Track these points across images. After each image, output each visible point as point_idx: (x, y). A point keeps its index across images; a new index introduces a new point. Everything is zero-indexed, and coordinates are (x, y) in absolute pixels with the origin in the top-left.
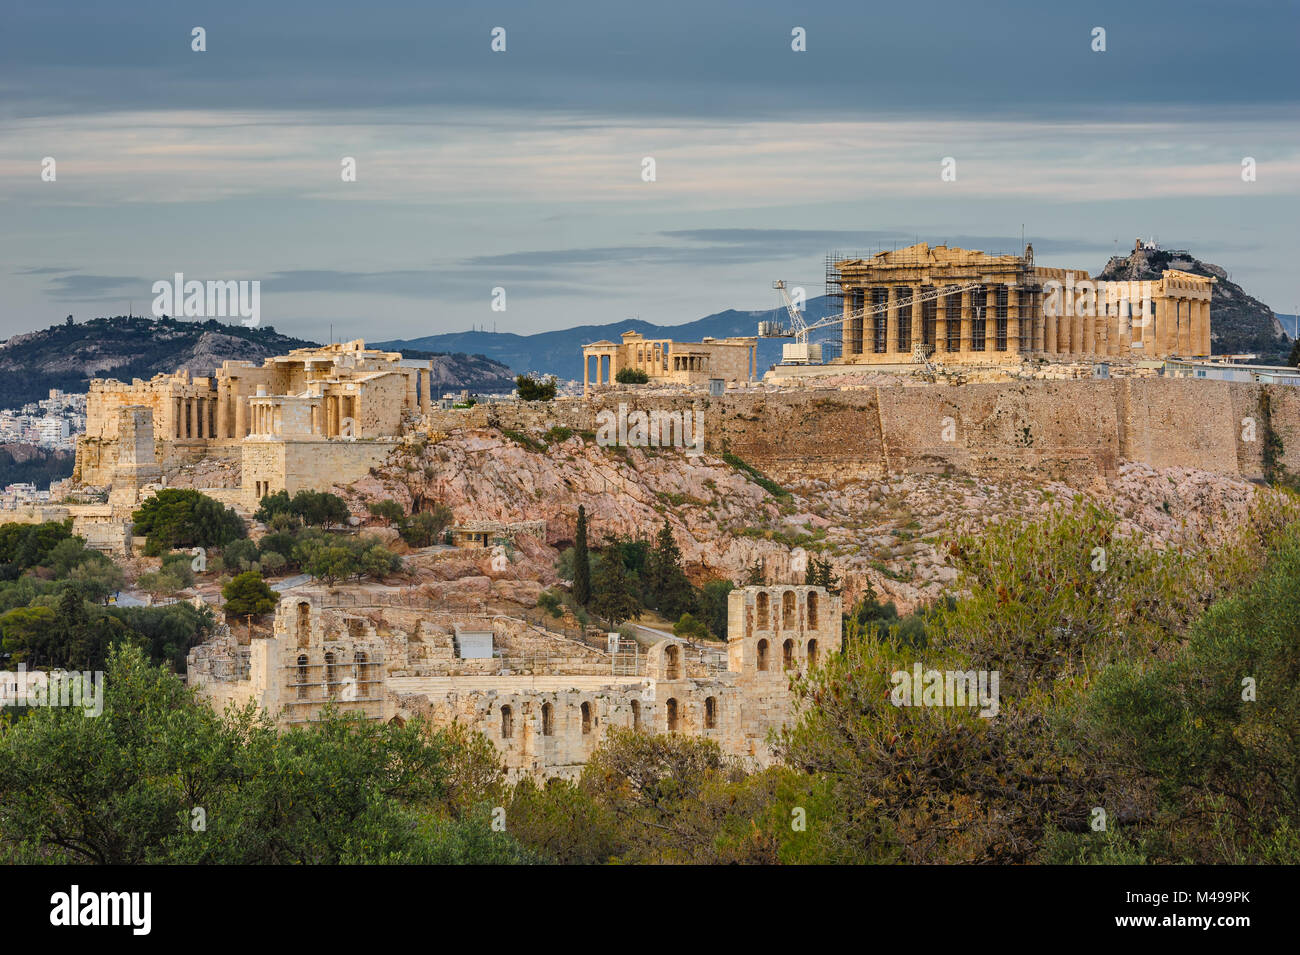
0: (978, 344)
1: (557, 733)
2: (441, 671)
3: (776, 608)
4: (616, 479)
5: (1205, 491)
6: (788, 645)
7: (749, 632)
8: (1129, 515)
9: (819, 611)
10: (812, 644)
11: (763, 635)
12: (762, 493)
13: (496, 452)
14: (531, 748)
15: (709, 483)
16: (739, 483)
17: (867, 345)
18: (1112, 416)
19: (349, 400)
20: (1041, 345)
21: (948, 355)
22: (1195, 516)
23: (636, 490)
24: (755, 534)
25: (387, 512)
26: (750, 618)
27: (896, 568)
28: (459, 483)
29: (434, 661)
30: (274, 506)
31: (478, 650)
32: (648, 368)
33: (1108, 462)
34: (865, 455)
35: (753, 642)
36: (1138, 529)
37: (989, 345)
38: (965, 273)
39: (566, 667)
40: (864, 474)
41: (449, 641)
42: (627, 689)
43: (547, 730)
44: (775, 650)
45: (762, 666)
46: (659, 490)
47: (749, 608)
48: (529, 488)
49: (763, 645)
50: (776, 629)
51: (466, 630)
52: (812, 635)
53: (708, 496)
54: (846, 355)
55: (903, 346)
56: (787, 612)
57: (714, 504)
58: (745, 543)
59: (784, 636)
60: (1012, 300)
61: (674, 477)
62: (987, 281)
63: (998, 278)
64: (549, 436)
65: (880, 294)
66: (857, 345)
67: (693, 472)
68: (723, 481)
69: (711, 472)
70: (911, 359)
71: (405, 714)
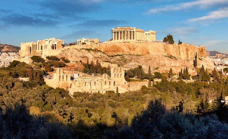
4: (90, 55)
5: (160, 57)
6: (118, 74)
7: (113, 73)
8: (151, 59)
9: (122, 70)
10: (121, 74)
12: (107, 56)
13: (74, 51)
16: (104, 55)
17: (116, 39)
18: (148, 47)
19: (55, 45)
22: (159, 60)
24: (107, 62)
25: (62, 59)
26: (113, 71)
28: (70, 55)
30: (48, 58)
32: (86, 42)
37: (132, 38)
38: (129, 29)
39: (88, 78)
44: (116, 75)
48: (78, 56)
50: (117, 72)
51: (75, 73)
53: (101, 57)
54: (113, 40)
55: (121, 39)
56: (118, 70)
60: (135, 33)
61: (96, 55)
62: (132, 30)
63: (133, 30)
64: (81, 49)
65: (118, 32)
66: (115, 39)
67: (99, 54)
68: (102, 55)
69: (101, 54)
70: (122, 41)
71: (73, 83)
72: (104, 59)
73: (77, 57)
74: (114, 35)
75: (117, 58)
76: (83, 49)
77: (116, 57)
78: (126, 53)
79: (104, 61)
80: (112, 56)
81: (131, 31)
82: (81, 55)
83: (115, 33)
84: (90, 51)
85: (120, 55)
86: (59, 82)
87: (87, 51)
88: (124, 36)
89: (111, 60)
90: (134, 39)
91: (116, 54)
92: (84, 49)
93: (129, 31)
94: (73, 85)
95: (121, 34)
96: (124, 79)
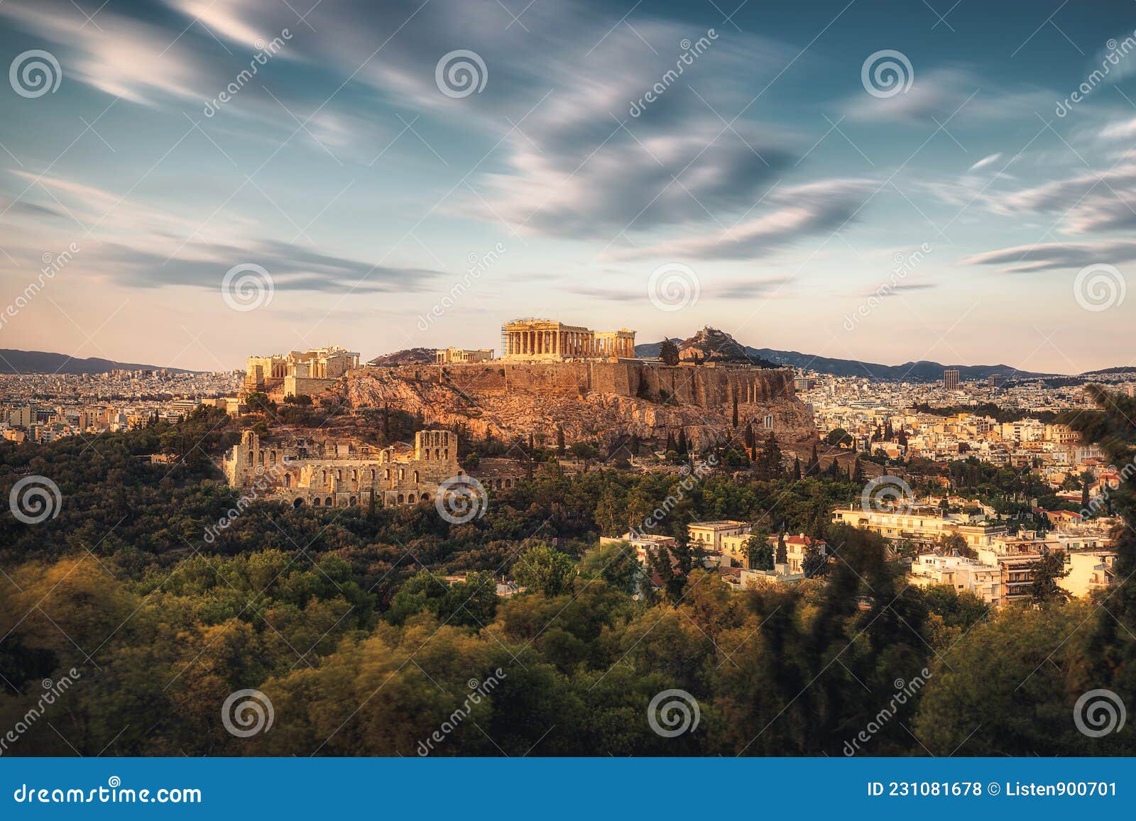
0: (547, 351)
1: (343, 480)
2: (330, 458)
3: (433, 438)
4: (411, 394)
6: (437, 451)
7: (422, 446)
9: (449, 439)
10: (446, 450)
11: (427, 447)
13: (370, 384)
14: (332, 486)
15: (444, 396)
16: (454, 395)
17: (514, 351)
18: (586, 375)
20: (568, 352)
21: (538, 354)
22: (612, 408)
23: (417, 398)
24: (458, 413)
25: (325, 403)
26: (422, 442)
27: (504, 425)
28: (356, 394)
29: (328, 454)
30: (288, 399)
31: (343, 450)
33: (584, 390)
34: (500, 386)
35: (424, 450)
37: (551, 351)
38: (544, 327)
40: (498, 394)
41: (334, 447)
42: (370, 465)
43: (339, 481)
44: (432, 452)
45: (427, 457)
46: (426, 397)
47: (422, 438)
48: (381, 396)
49: (427, 451)
50: (433, 445)
51: (341, 444)
52: (446, 447)
54: (508, 354)
55: (525, 352)
56: (437, 440)
57: (444, 402)
58: (453, 416)
59: (435, 447)
60: (558, 335)
62: (551, 330)
63: (554, 330)
65: (518, 334)
66: (511, 352)
67: (438, 392)
68: (449, 395)
69: (444, 392)
70: (528, 356)
71: (290, 473)
72: (450, 405)
73: (374, 396)
74: (508, 341)
79: (450, 412)
81: (549, 333)
82: (389, 393)
83: (511, 335)
84: (414, 384)
86: (245, 470)
87: (404, 385)
88: (525, 345)
89: (470, 409)
90: (554, 352)
92: (399, 377)
93: (544, 331)
94: (292, 477)
95: (525, 338)
96: (456, 463)
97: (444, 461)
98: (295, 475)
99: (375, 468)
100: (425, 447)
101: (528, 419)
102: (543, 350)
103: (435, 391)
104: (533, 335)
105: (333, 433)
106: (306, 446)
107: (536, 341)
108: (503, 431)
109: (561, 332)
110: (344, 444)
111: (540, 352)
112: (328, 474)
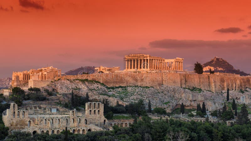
0: (144, 67)
1: (54, 124)
2: (48, 114)
3: (93, 105)
4: (83, 86)
5: (174, 89)
6: (95, 111)
7: (88, 109)
8: (162, 92)
9: (100, 106)
10: (99, 111)
11: (90, 109)
12: (106, 88)
13: (66, 82)
14: (49, 126)
16: (103, 87)
17: (129, 68)
18: (161, 78)
21: (140, 69)
22: (173, 93)
23: (86, 88)
25: (47, 91)
26: (88, 107)
28: (60, 87)
31: (54, 111)
32: (103, 71)
33: (160, 85)
34: (123, 83)
36: (163, 94)
38: (142, 57)
41: (50, 109)
42: (66, 117)
43: (52, 124)
44: (93, 111)
45: (90, 114)
46: (90, 88)
47: (88, 105)
48: (70, 88)
49: (91, 111)
50: (93, 108)
53: (97, 89)
54: (126, 69)
56: (95, 106)
59: (94, 109)
61: (92, 86)
62: (145, 58)
63: (147, 58)
64: (74, 80)
65: (131, 60)
67: (95, 85)
68: (100, 87)
69: (98, 86)
71: (31, 120)
72: (101, 91)
73: (68, 88)
74: (126, 63)
75: (119, 90)
76: (76, 80)
77: (117, 89)
78: (131, 85)
79: (101, 94)
80: (113, 88)
81: (145, 60)
82: (74, 86)
83: (128, 61)
84: (85, 82)
85: (123, 87)
86: (12, 119)
87: (81, 83)
88: (134, 66)
89: (110, 93)
90: (147, 68)
91: (117, 86)
92: (78, 79)
93: (142, 59)
94: (32, 122)
95: (134, 62)
96: (103, 116)
97: (98, 116)
98: (33, 121)
99: (68, 118)
100: (89, 109)
101: (135, 97)
102: (142, 67)
103: (94, 85)
104: (137, 61)
105: (49, 104)
106: (38, 109)
107: (139, 63)
108: (124, 102)
109: (150, 60)
110: (54, 108)
111: (141, 68)
112: (47, 121)
